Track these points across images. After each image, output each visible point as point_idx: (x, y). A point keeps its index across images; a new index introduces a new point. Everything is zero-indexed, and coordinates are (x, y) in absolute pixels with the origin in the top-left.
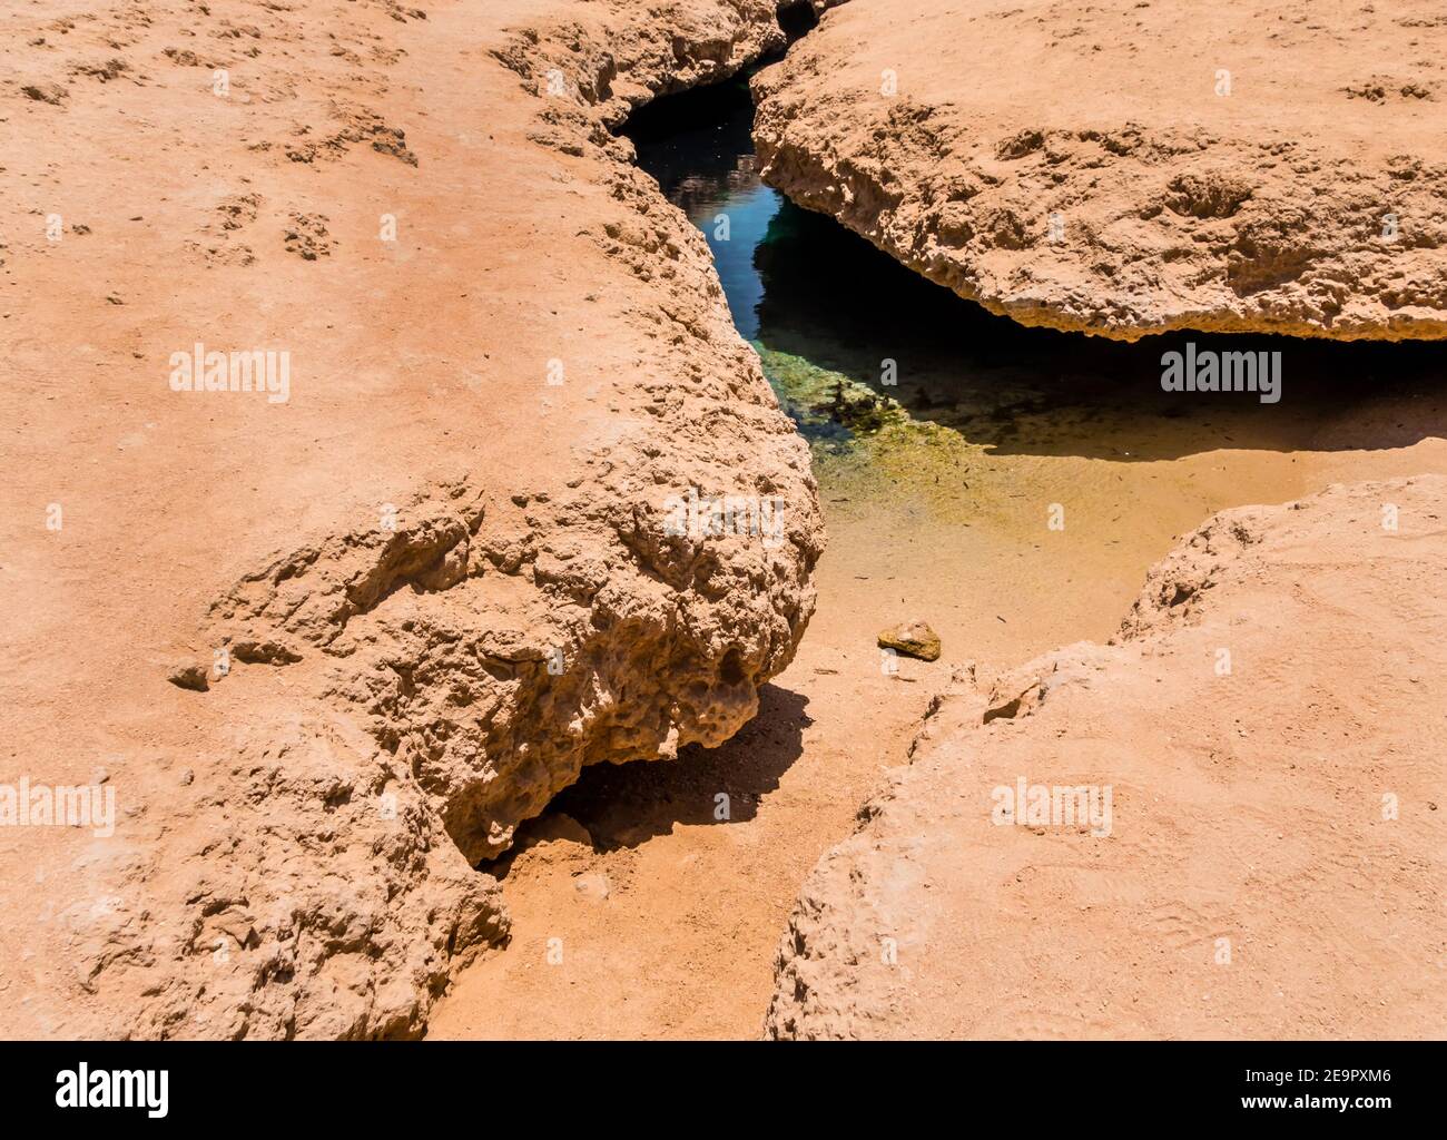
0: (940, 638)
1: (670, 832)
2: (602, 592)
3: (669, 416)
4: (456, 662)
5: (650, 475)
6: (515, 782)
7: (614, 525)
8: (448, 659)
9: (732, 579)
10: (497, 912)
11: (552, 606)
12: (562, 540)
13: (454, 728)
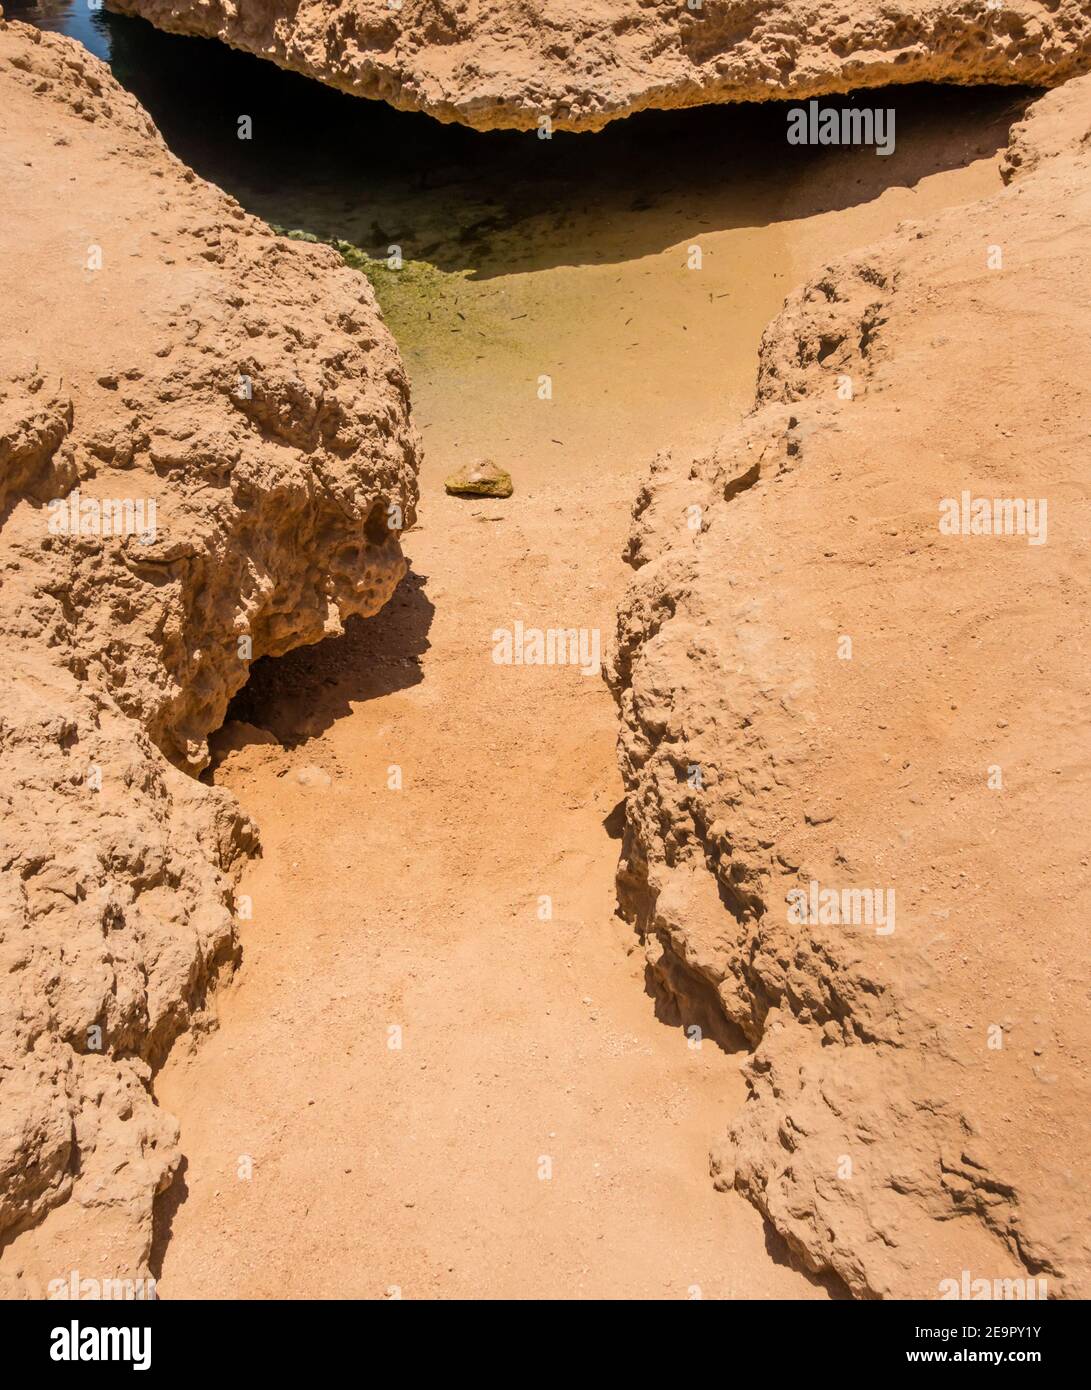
0: (509, 471)
1: (351, 712)
2: (239, 467)
3: (230, 261)
4: (108, 574)
5: (243, 329)
6: (194, 694)
7: (224, 391)
8: (99, 574)
9: (361, 428)
10: (247, 821)
11: (185, 494)
12: (176, 418)
13: (127, 648)
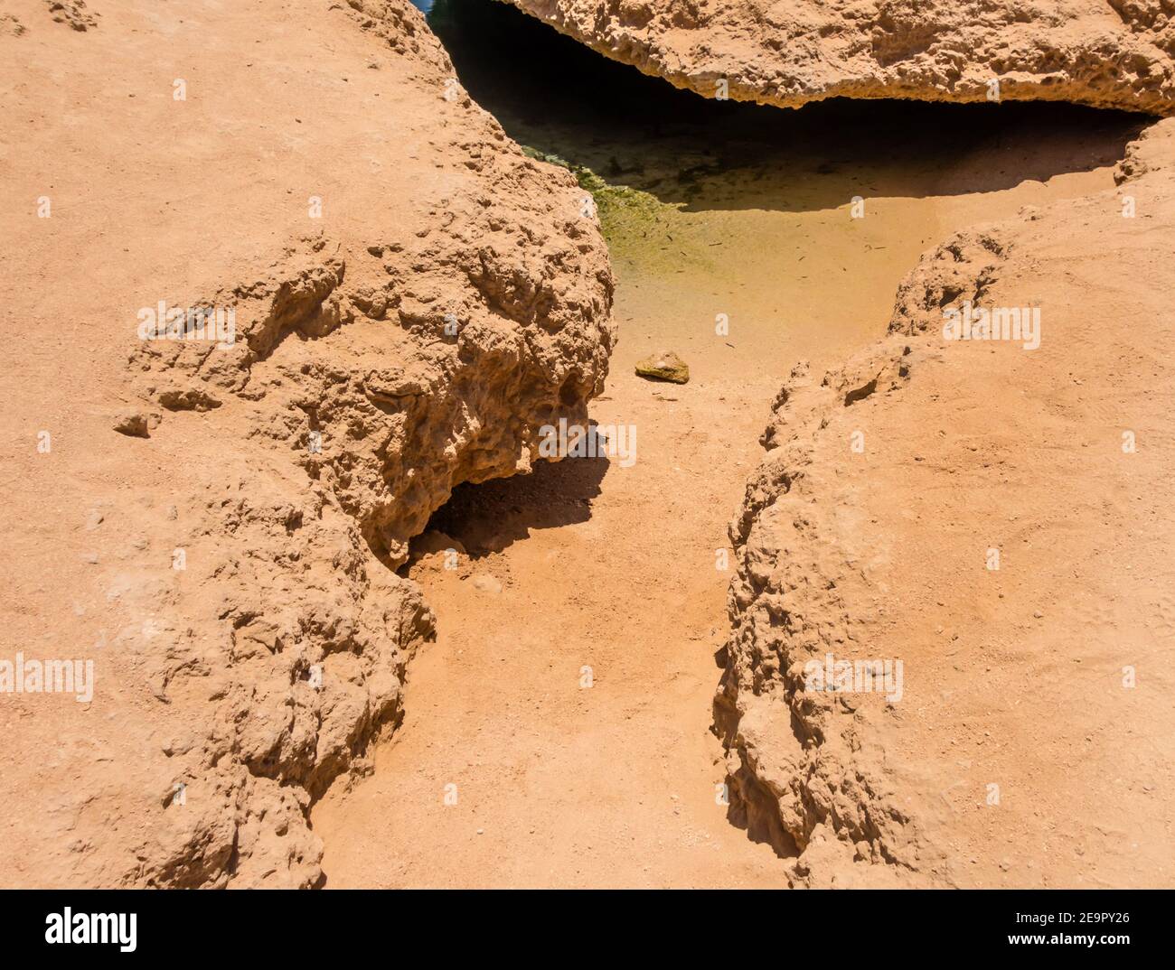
0: (687, 364)
1: (529, 536)
2: (466, 329)
3: (486, 171)
4: (350, 400)
5: (488, 224)
6: (404, 504)
7: (465, 269)
8: (343, 398)
9: (568, 312)
10: (427, 611)
11: (421, 345)
12: (422, 285)
13: (356, 459)
